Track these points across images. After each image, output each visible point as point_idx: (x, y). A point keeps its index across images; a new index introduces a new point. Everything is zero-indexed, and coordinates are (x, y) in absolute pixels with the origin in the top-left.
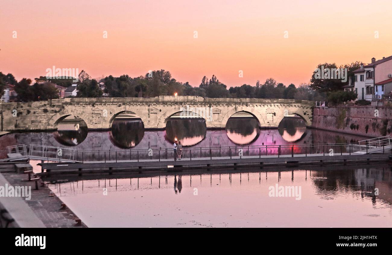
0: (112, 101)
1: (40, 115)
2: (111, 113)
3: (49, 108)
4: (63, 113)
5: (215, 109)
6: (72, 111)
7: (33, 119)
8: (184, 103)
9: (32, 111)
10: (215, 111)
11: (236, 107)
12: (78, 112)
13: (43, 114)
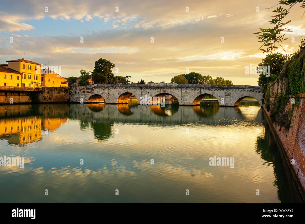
0: (119, 86)
1: (81, 94)
2: (119, 94)
3: (86, 91)
4: (93, 93)
5: (185, 92)
6: (97, 92)
7: (77, 97)
8: (164, 88)
9: (77, 92)
10: (185, 93)
11: (200, 90)
12: (101, 93)
13: (83, 94)
